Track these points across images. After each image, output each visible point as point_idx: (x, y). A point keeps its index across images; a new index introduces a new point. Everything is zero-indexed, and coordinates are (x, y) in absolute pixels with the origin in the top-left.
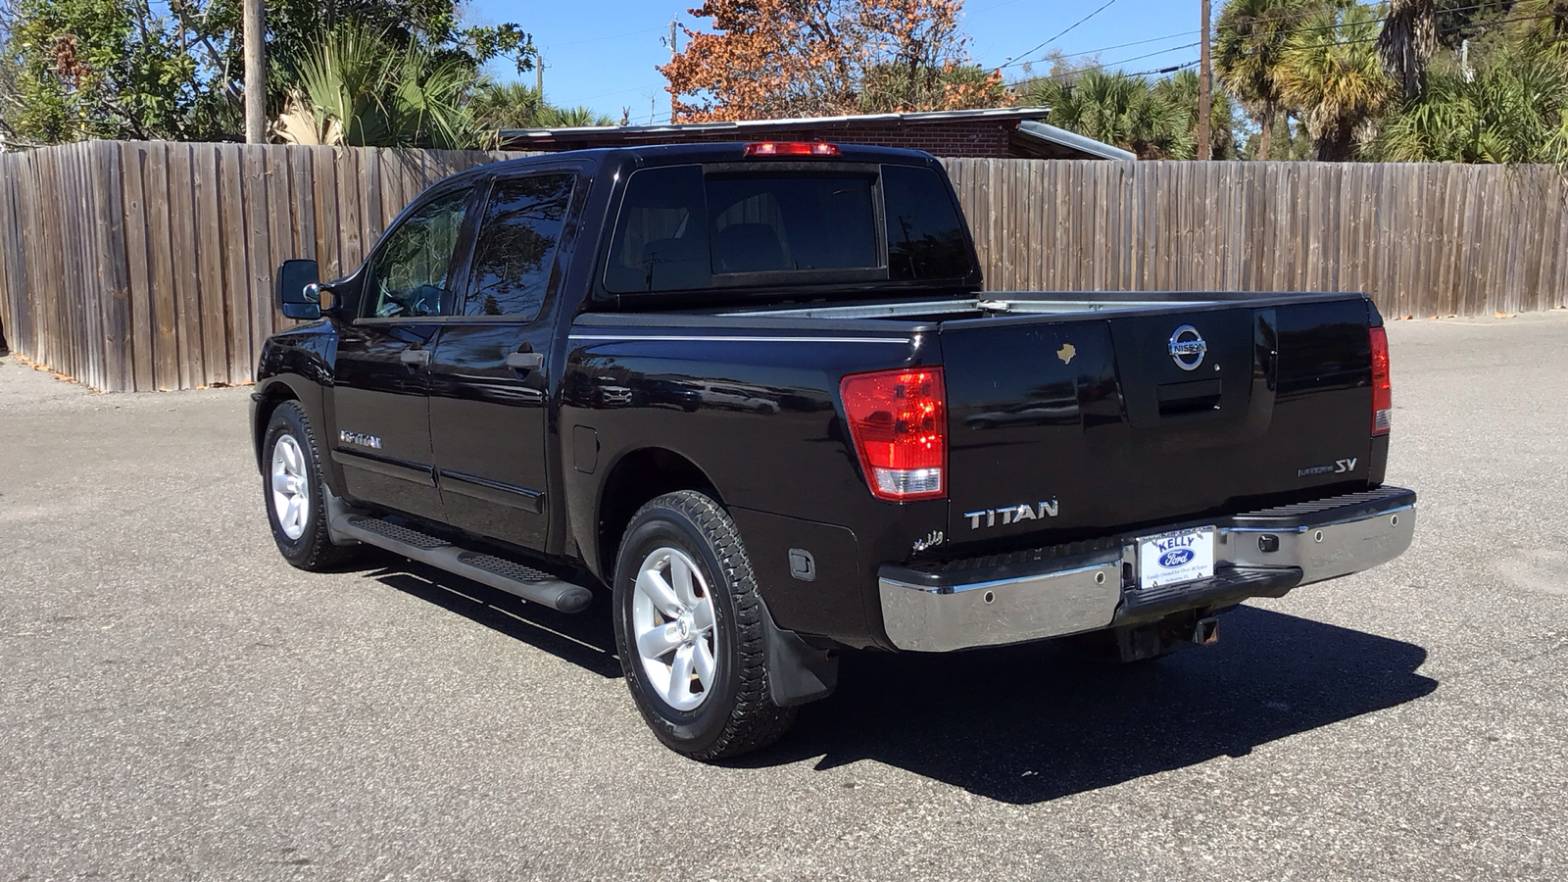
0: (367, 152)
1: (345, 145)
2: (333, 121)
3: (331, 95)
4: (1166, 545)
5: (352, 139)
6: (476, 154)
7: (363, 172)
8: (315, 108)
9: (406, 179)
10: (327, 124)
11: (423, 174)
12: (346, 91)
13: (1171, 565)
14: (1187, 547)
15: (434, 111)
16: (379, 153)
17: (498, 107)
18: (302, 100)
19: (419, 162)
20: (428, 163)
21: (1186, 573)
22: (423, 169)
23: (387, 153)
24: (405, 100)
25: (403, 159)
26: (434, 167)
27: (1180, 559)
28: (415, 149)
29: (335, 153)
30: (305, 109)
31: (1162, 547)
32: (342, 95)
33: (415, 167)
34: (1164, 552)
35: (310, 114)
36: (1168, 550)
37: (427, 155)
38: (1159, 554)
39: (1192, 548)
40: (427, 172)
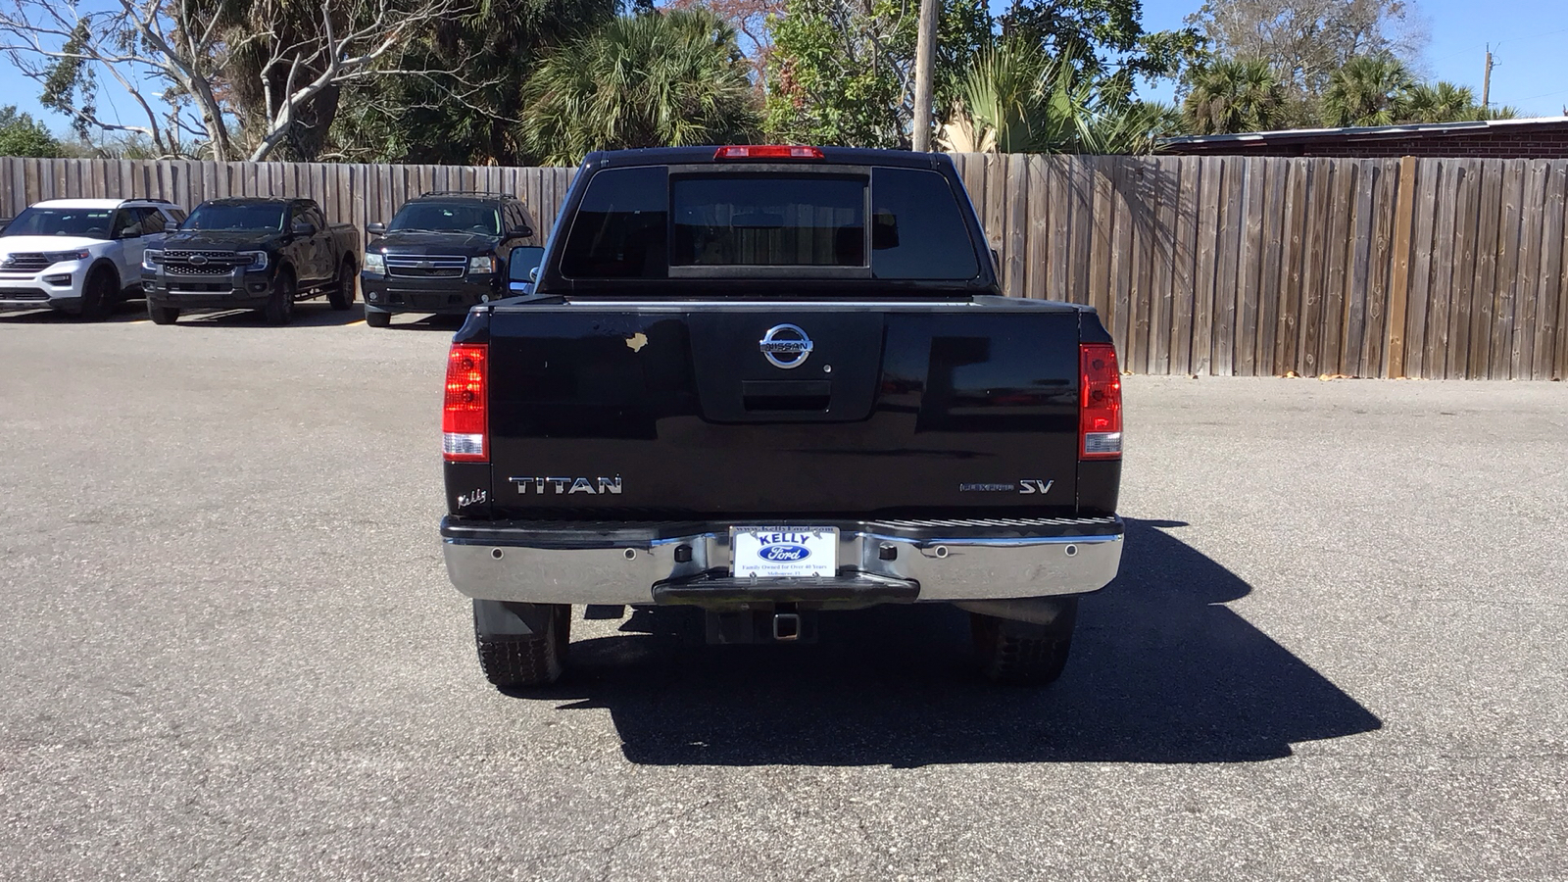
0: (1016, 159)
1: (997, 152)
2: (988, 129)
3: (988, 108)
4: (770, 539)
5: (1002, 147)
6: (1128, 158)
7: (1011, 177)
8: (976, 117)
9: (1054, 184)
10: (983, 133)
11: (1070, 179)
12: (1000, 102)
13: (776, 559)
14: (800, 544)
15: (1078, 118)
16: (1027, 162)
17: (1419, 109)
18: (964, 112)
19: (1067, 167)
20: (1076, 168)
21: (798, 570)
22: (1071, 174)
23: (1036, 160)
24: (1055, 108)
25: (1051, 164)
26: (1082, 172)
27: (788, 555)
28: (1064, 155)
29: (986, 159)
30: (965, 119)
31: (763, 540)
32: (998, 105)
33: (1063, 173)
34: (766, 545)
35: (969, 123)
36: (772, 544)
37: (1076, 161)
38: (759, 547)
39: (807, 545)
40: (1075, 177)
